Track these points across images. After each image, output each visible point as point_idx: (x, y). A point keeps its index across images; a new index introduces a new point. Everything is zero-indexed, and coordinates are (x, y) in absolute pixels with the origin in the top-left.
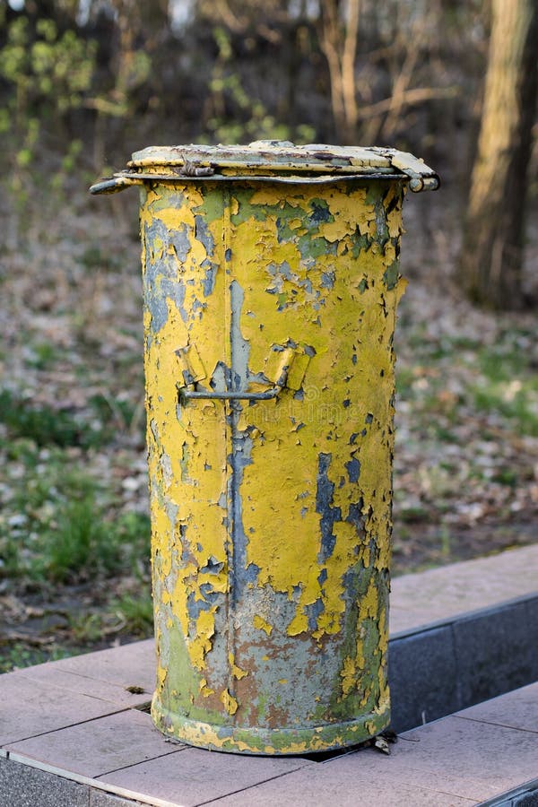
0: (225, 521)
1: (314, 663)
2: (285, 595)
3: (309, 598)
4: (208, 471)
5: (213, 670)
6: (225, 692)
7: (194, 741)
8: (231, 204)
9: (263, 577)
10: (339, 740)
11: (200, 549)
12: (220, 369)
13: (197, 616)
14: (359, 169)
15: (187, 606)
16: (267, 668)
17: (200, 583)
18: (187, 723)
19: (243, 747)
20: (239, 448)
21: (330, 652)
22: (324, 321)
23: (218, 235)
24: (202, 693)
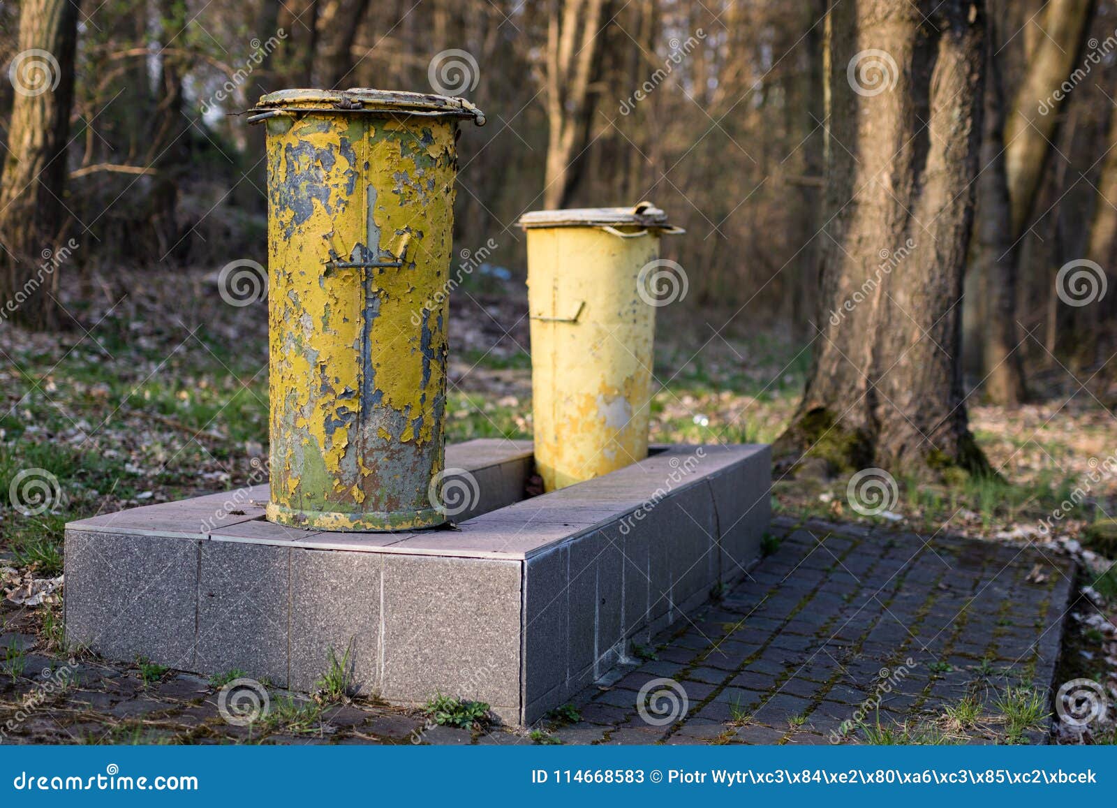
0: (359, 360)
1: (416, 462)
2: (398, 413)
3: (414, 415)
4: (347, 324)
5: (344, 472)
6: (355, 487)
7: (329, 527)
8: (369, 130)
9: (385, 399)
10: (430, 520)
11: (337, 381)
12: (358, 248)
13: (332, 432)
14: (450, 107)
15: (325, 425)
16: (387, 467)
17: (336, 407)
18: (322, 516)
19: (369, 526)
20: (370, 305)
21: (426, 456)
22: (428, 215)
23: (359, 152)
24: (336, 490)
